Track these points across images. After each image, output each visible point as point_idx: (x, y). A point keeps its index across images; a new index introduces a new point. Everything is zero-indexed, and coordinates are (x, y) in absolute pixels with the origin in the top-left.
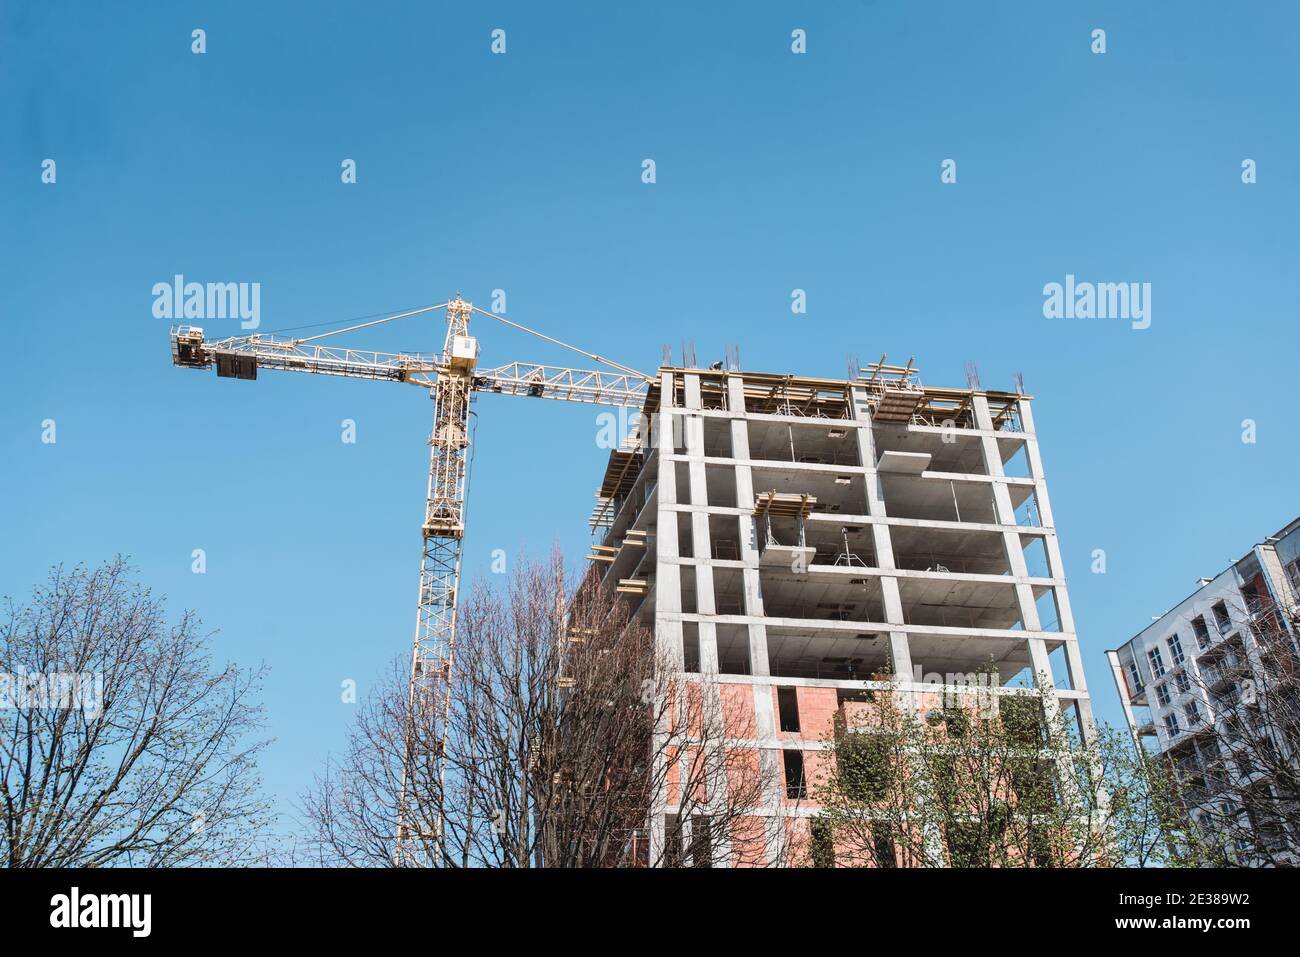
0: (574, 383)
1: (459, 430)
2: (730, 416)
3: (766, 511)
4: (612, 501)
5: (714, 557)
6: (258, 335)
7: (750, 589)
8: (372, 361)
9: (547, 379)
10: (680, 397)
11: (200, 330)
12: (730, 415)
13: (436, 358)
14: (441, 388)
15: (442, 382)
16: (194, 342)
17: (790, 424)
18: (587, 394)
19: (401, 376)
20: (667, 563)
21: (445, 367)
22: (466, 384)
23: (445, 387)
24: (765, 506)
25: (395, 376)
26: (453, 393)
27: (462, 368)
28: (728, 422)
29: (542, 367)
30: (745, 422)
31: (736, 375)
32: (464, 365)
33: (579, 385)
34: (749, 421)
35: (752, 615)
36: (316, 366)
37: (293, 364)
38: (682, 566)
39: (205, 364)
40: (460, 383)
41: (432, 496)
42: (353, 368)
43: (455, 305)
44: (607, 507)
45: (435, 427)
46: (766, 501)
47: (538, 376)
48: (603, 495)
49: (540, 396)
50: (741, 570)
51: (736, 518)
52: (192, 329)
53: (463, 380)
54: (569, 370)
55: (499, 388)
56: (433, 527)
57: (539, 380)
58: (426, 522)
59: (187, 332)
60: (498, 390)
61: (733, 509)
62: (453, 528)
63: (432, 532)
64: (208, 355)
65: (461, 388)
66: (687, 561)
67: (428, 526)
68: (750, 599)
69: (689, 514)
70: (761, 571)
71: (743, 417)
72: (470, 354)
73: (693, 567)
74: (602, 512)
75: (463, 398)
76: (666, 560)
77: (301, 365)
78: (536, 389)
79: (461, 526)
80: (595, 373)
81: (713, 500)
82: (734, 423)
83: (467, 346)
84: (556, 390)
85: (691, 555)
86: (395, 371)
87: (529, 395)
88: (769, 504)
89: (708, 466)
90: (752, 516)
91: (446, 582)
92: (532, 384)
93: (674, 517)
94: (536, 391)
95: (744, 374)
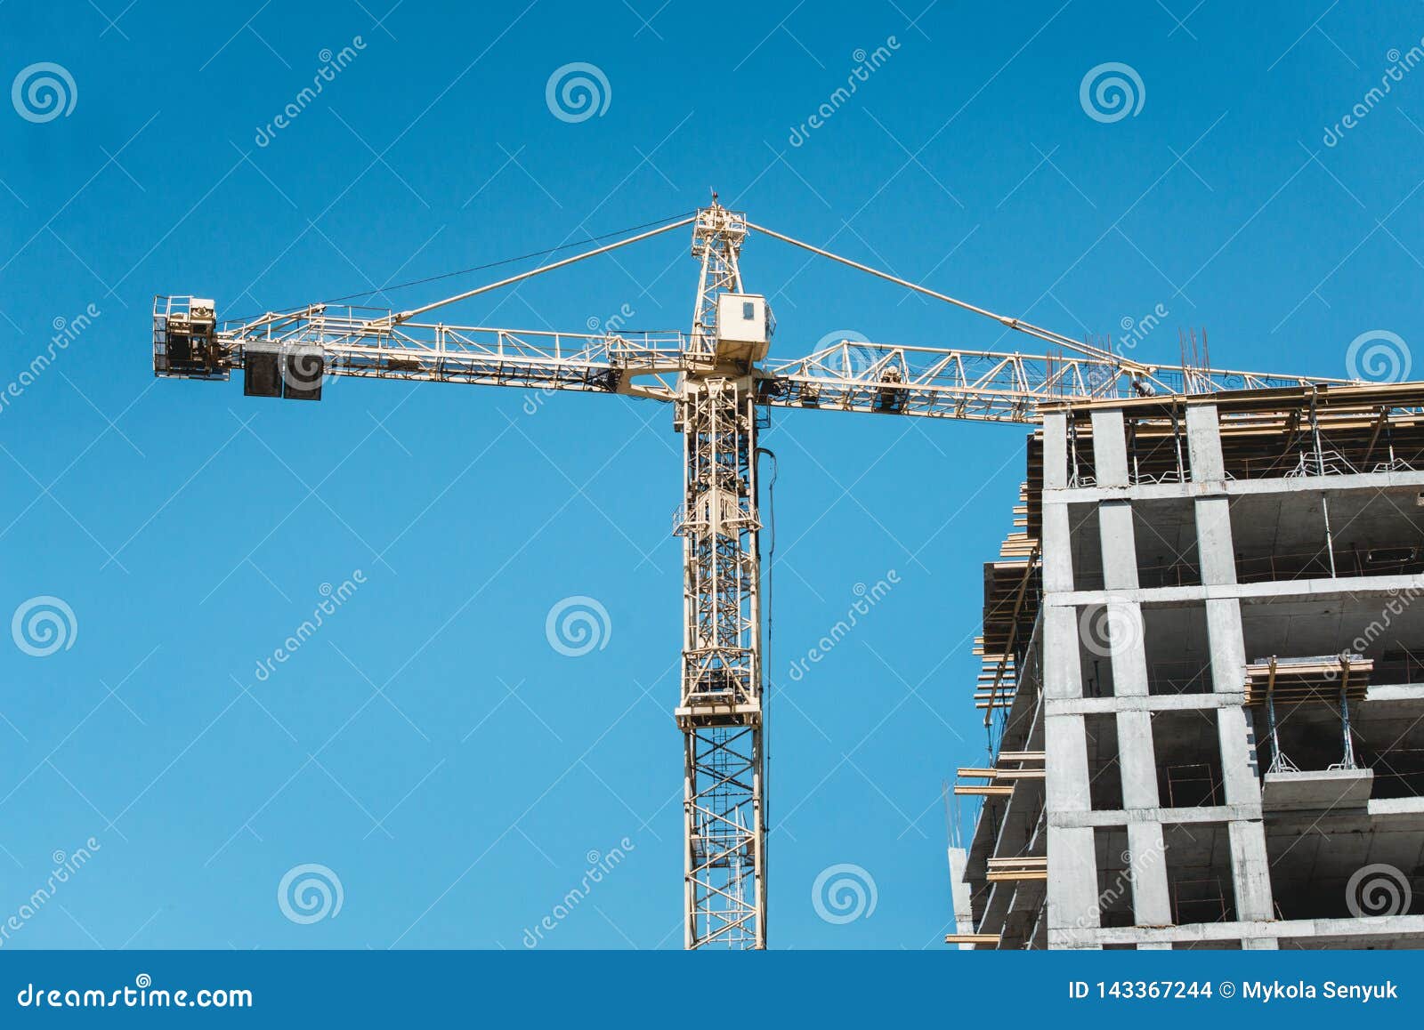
0: (970, 381)
1: (733, 499)
2: (1192, 494)
3: (1269, 697)
4: (1011, 658)
5: (1165, 803)
6: (320, 306)
7: (1243, 864)
8: (552, 352)
9: (914, 376)
10: (1083, 460)
11: (209, 304)
12: (1193, 490)
13: (681, 340)
14: (692, 409)
15: (691, 396)
16: (199, 328)
17: (1324, 493)
18: (997, 404)
19: (612, 381)
20: (1067, 826)
21: (704, 362)
22: (742, 393)
23: (700, 407)
24: (1265, 687)
25: (599, 383)
26: (713, 418)
27: (736, 361)
28: (1189, 504)
29: (899, 349)
30: (1225, 503)
31: (1201, 399)
32: (742, 355)
33: (978, 386)
34: (1231, 499)
35: (1248, 918)
36: (443, 368)
37: (394, 365)
38: (1097, 830)
39: (218, 370)
40: (729, 394)
41: (693, 644)
42: (514, 370)
43: (709, 220)
44: (1001, 672)
45: (687, 495)
46: (1265, 678)
47: (892, 369)
48: (989, 649)
49: (898, 412)
50: (1223, 826)
51: (1212, 714)
52: (197, 303)
53: (734, 386)
54: (956, 353)
55: (814, 399)
56: (699, 711)
57: (897, 380)
58: (683, 702)
59: (185, 309)
60: (811, 402)
61: (1203, 696)
62: (740, 709)
63: (699, 721)
64: (226, 353)
65: (733, 404)
66: (1108, 818)
67: (688, 711)
68: (1245, 884)
69: (1112, 717)
70: (1268, 823)
71: (1218, 490)
72: (754, 332)
73: (1123, 829)
74: (996, 680)
75: (739, 426)
76: (1064, 820)
77: (411, 366)
78: (891, 399)
79: (752, 705)
80: (1011, 357)
81: (1161, 680)
82: (1201, 506)
83: (748, 313)
84: (932, 399)
85: (1118, 804)
86: (601, 372)
87: (877, 410)
88: (1271, 682)
89: (1145, 607)
90: (1244, 708)
91: (736, 820)
92: (881, 390)
93: (1079, 726)
94: (890, 401)
95: (1220, 395)
